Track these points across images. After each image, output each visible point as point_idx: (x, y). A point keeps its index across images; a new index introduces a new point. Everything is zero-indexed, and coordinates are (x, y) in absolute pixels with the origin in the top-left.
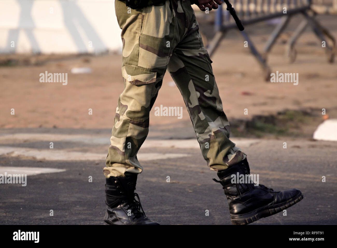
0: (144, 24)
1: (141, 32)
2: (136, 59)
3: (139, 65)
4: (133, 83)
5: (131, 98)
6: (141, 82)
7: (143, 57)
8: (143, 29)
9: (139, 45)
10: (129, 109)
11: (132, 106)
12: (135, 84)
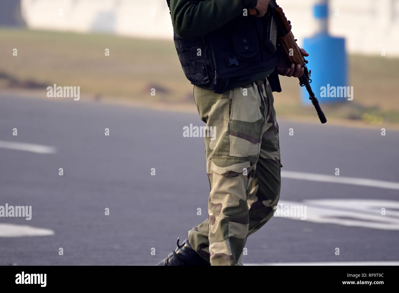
0: (233, 109)
1: (230, 118)
2: (226, 149)
3: (231, 155)
4: (226, 175)
5: (225, 193)
6: (235, 173)
7: (235, 145)
8: (232, 114)
9: (229, 132)
10: (224, 206)
11: (228, 202)
12: (229, 176)
